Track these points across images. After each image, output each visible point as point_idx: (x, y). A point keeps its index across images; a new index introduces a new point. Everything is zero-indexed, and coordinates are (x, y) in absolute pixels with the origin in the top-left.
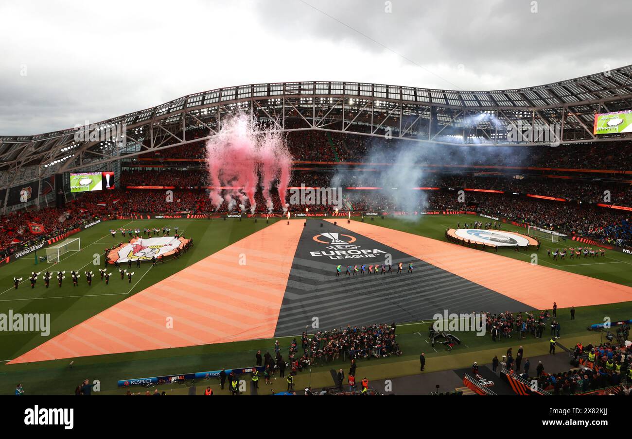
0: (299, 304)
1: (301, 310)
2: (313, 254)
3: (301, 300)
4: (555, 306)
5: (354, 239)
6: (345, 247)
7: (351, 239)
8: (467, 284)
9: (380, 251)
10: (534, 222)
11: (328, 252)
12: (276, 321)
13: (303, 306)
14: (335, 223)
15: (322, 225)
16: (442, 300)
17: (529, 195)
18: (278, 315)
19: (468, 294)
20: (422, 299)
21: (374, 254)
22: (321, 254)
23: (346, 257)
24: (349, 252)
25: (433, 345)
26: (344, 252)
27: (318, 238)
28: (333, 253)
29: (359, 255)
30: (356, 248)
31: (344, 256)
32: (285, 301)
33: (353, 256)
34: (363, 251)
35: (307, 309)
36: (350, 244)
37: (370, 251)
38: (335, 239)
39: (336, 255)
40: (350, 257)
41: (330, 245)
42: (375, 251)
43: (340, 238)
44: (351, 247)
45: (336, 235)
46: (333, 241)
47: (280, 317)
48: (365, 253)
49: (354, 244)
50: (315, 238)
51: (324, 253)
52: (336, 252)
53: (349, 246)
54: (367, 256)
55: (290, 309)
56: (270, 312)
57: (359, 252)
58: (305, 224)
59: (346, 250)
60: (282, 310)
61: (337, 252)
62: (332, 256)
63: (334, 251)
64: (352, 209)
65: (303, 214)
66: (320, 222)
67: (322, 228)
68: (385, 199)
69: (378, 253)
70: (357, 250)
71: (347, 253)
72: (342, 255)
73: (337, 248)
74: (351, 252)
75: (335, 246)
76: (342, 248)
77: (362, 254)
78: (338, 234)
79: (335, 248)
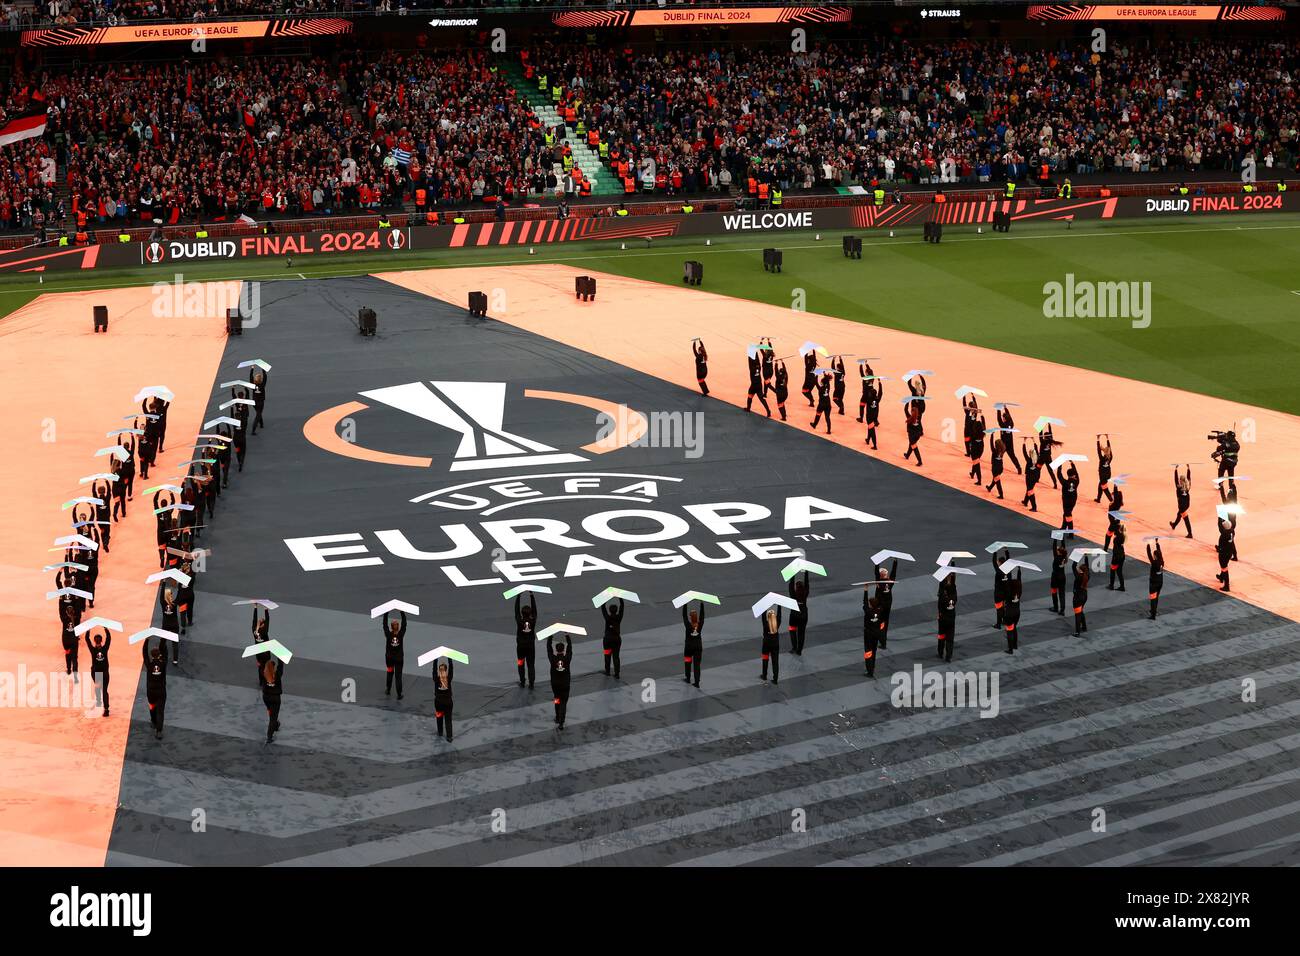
2: (308, 553)
6: (558, 486)
9: (837, 512)
11: (427, 530)
14: (478, 301)
15: (368, 324)
21: (790, 537)
22: (377, 549)
23: (575, 567)
24: (597, 525)
26: (554, 532)
28: (466, 543)
29: (674, 544)
30: (651, 489)
31: (553, 557)
33: (628, 558)
34: (704, 513)
36: (597, 462)
37: (756, 512)
38: (480, 432)
40: (601, 564)
41: (440, 475)
42: (798, 512)
43: (520, 417)
44: (607, 485)
45: (486, 400)
46: (467, 447)
48: (721, 526)
50: (323, 430)
51: (396, 542)
52: (494, 529)
53: (593, 480)
54: (736, 555)
57: (674, 526)
58: (236, 321)
59: (573, 513)
62: (462, 564)
63: (473, 521)
64: (611, 188)
65: (214, 238)
66: (355, 302)
67: (370, 347)
68: (863, 99)
69: (817, 527)
70: (657, 504)
71: (577, 532)
72: (541, 550)
73: (497, 499)
74: (613, 524)
75: (480, 482)
76: (535, 497)
77: (699, 535)
78: (500, 389)
79: (482, 502)
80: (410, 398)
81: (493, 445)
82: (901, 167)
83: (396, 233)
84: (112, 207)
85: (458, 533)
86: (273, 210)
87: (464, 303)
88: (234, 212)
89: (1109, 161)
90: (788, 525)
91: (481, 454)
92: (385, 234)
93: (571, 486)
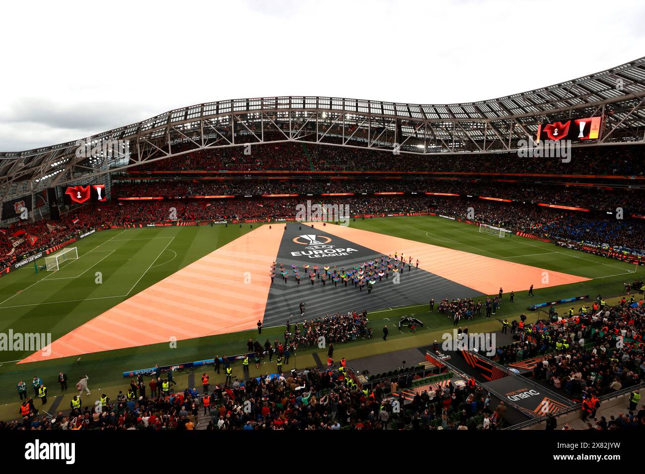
0: (283, 298)
1: (285, 303)
2: (293, 254)
3: (284, 295)
4: (501, 291)
5: (329, 240)
6: (321, 247)
7: (327, 240)
8: (429, 275)
9: (353, 250)
10: (484, 221)
11: (307, 251)
12: (263, 314)
13: (286, 300)
14: (313, 226)
15: (300, 228)
16: (408, 290)
17: (480, 197)
18: (264, 309)
19: (429, 284)
20: (390, 289)
21: (347, 253)
22: (301, 253)
23: (323, 256)
24: (326, 251)
25: (400, 328)
26: (321, 252)
27: (298, 240)
28: (311, 253)
29: (334, 253)
30: (332, 247)
31: (321, 255)
32: (271, 296)
33: (329, 255)
34: (338, 250)
35: (290, 302)
36: (326, 244)
37: (344, 250)
38: (313, 240)
39: (314, 254)
40: (326, 255)
41: (308, 245)
42: (348, 250)
43: (317, 239)
44: (327, 247)
45: (313, 237)
46: (311, 242)
47: (266, 311)
48: (340, 251)
49: (330, 244)
50: (295, 240)
51: (303, 253)
52: (314, 251)
53: (325, 246)
54: (341, 255)
55: (275, 303)
56: (257, 306)
57: (334, 251)
58: (285, 228)
59: (323, 250)
60: (268, 304)
61: (315, 252)
62: (311, 255)
63: (312, 250)
65: (283, 219)
66: (299, 226)
67: (301, 231)
68: (356, 203)
69: (350, 251)
70: (332, 249)
71: (323, 252)
72: (319, 254)
73: (315, 248)
75: (313, 246)
76: (319, 248)
77: (337, 252)
78: (315, 236)
79: (313, 248)
80: (305, 237)
81: (314, 242)
82: (360, 211)
84: (272, 215)
86: (290, 216)
87: (311, 226)
88: (285, 216)
89: (383, 211)
93: (323, 247)
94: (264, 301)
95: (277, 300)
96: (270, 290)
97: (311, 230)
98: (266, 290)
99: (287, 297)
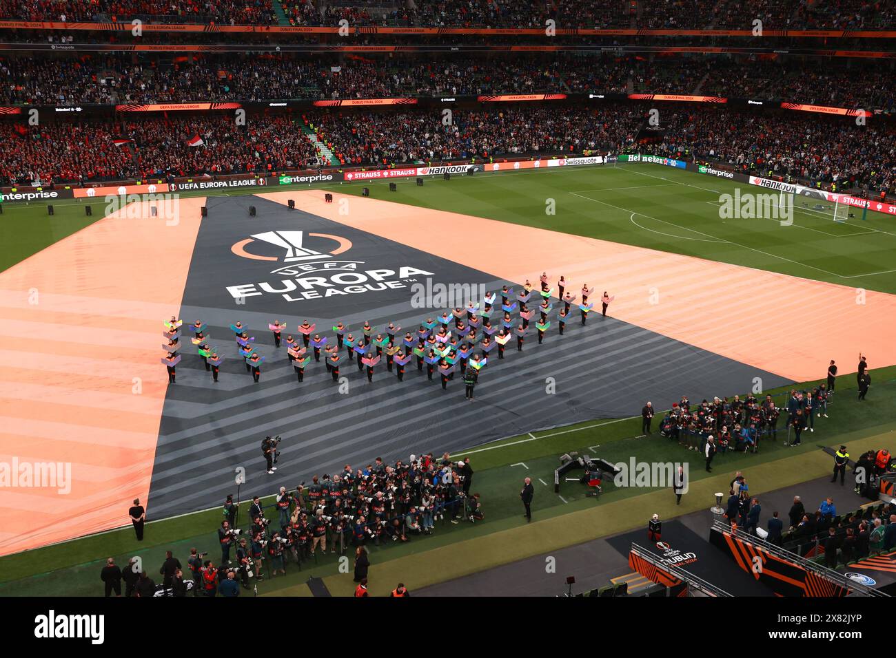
0: (208, 427)
1: (215, 442)
2: (236, 292)
3: (212, 418)
4: (833, 369)
5: (346, 245)
6: (322, 266)
7: (338, 245)
9: (417, 272)
10: (794, 174)
11: (277, 282)
12: (147, 481)
13: (219, 433)
14: (291, 203)
15: (253, 212)
16: (581, 379)
17: (785, 105)
18: (150, 463)
19: (638, 359)
20: (530, 382)
21: (402, 281)
22: (259, 289)
23: (329, 293)
24: (336, 279)
25: (557, 489)
26: (321, 281)
27: (246, 248)
28: (290, 286)
29: (362, 284)
30: (354, 266)
31: (321, 290)
32: (169, 424)
33: (347, 289)
34: (372, 273)
35: (231, 438)
36: (335, 258)
37: (390, 273)
38: (294, 248)
39: (300, 289)
40: (337, 292)
41: (281, 263)
42: (404, 272)
43: (308, 243)
44: (339, 265)
45: (296, 237)
46: (290, 253)
47: (157, 469)
48: (378, 278)
49: (348, 256)
50: (238, 249)
52: (300, 281)
53: (334, 263)
54: (383, 287)
55: (185, 443)
56: (126, 457)
57: (362, 278)
58: (205, 212)
59: (327, 275)
60: (160, 450)
61: (304, 283)
62: (290, 293)
63: (293, 278)
64: (336, 163)
66: (248, 204)
67: (254, 220)
68: (422, 129)
69: (411, 277)
70: (356, 271)
71: (329, 281)
72: (317, 288)
73: (301, 271)
74: (341, 278)
75: (295, 265)
76: (314, 270)
77: (371, 281)
78: (299, 234)
79: (296, 272)
80: (269, 237)
81: (299, 253)
82: (436, 154)
83: (261, 180)
84: (155, 170)
85: (288, 283)
86: (216, 172)
87: (287, 204)
88: (202, 172)
89: (507, 152)
90: (401, 277)
91: (295, 256)
92: (257, 180)
93: (326, 266)
94: (149, 439)
95: (189, 433)
96: (166, 406)
97: (289, 216)
98: (154, 408)
99: (223, 423)
